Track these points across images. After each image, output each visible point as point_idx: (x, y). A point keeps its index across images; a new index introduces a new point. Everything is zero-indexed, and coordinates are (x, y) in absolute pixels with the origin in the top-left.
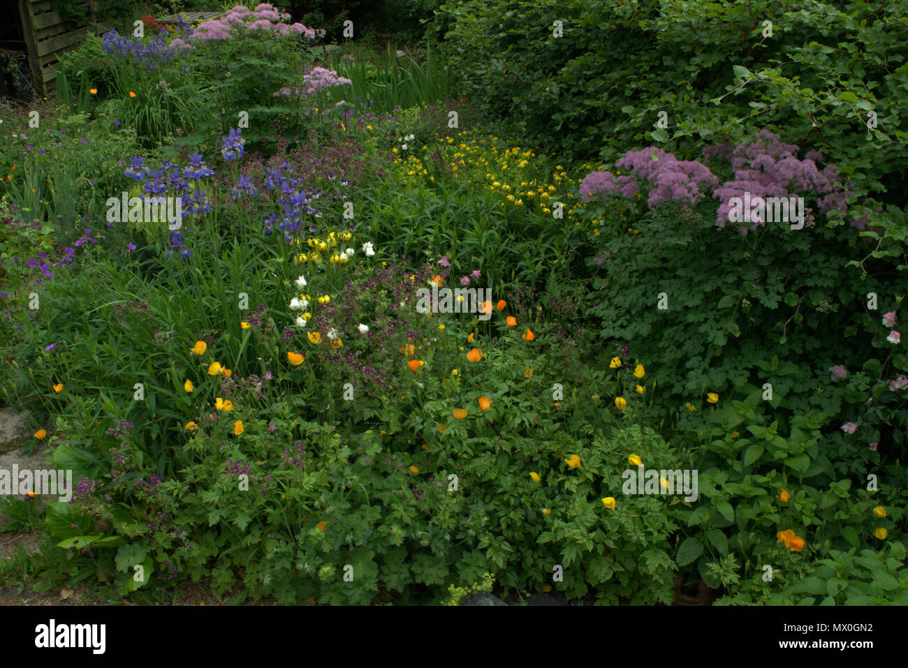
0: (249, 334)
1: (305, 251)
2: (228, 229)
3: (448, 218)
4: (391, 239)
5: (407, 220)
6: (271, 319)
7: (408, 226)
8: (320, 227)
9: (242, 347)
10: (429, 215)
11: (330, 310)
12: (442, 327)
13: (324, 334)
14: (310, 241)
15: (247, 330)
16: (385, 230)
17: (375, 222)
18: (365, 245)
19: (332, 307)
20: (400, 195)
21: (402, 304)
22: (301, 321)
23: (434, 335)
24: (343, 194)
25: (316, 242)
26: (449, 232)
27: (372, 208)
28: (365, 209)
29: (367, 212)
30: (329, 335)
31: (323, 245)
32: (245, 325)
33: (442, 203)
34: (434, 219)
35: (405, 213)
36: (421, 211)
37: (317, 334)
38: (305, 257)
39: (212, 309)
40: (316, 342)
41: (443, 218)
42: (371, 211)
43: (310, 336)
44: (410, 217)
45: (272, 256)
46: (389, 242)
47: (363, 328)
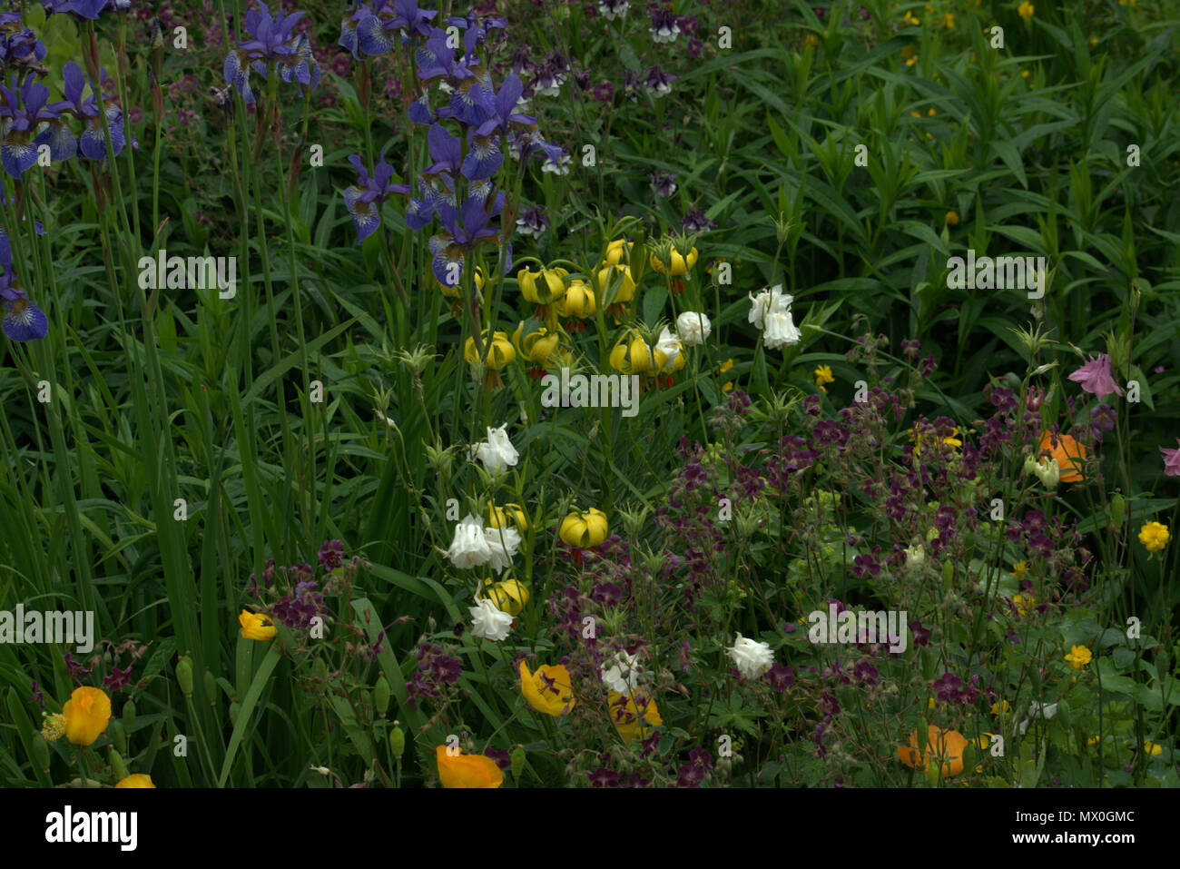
0: (270, 662)
1: (505, 322)
2: (176, 216)
3: (1098, 182)
4: (853, 266)
5: (923, 190)
6: (362, 605)
7: (924, 215)
8: (557, 214)
9: (242, 715)
10: (1015, 167)
11: (614, 572)
12: (1080, 655)
13: (586, 675)
14: (527, 280)
15: (259, 647)
16: (828, 229)
17: (789, 193)
18: (759, 299)
19: (622, 559)
20: (894, 79)
21: (915, 555)
22: (492, 617)
23: (1043, 693)
24: (656, 78)
25: (553, 281)
26: (1104, 243)
27: (778, 135)
28: (744, 138)
29: (751, 151)
30: (612, 678)
31: (577, 293)
32: (254, 625)
33: (1070, 118)
34: (1035, 186)
35: (916, 157)
36: (978, 151)
37: (561, 674)
38: (505, 347)
39: (112, 550)
40: (554, 706)
41: (1078, 183)
42: (770, 148)
43: (529, 681)
44: (934, 178)
45: (360, 334)
46: (844, 283)
47: (752, 653)
